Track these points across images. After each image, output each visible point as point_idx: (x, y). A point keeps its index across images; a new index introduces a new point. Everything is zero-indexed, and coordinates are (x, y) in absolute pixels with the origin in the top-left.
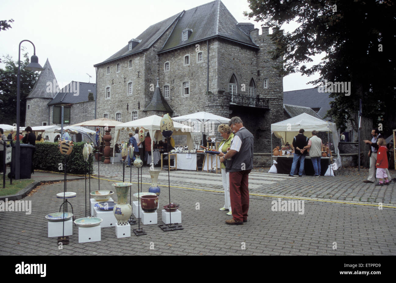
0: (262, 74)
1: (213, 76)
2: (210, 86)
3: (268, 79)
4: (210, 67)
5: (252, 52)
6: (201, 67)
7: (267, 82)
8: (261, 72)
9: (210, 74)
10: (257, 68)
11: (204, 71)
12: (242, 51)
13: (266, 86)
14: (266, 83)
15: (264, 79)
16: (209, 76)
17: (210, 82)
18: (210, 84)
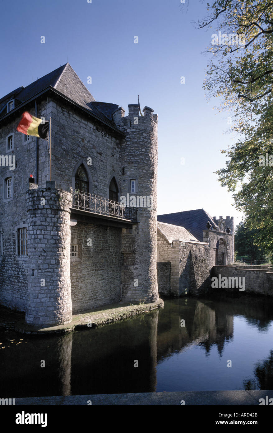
0: (128, 173)
1: (45, 162)
2: (40, 178)
3: (137, 180)
4: (41, 148)
5: (114, 139)
6: (29, 151)
7: (135, 185)
8: (126, 169)
9: (40, 158)
10: (122, 164)
11: (33, 156)
12: (99, 133)
13: (133, 191)
14: (133, 187)
15: (131, 180)
16: (40, 162)
17: (40, 172)
18: (40, 176)
